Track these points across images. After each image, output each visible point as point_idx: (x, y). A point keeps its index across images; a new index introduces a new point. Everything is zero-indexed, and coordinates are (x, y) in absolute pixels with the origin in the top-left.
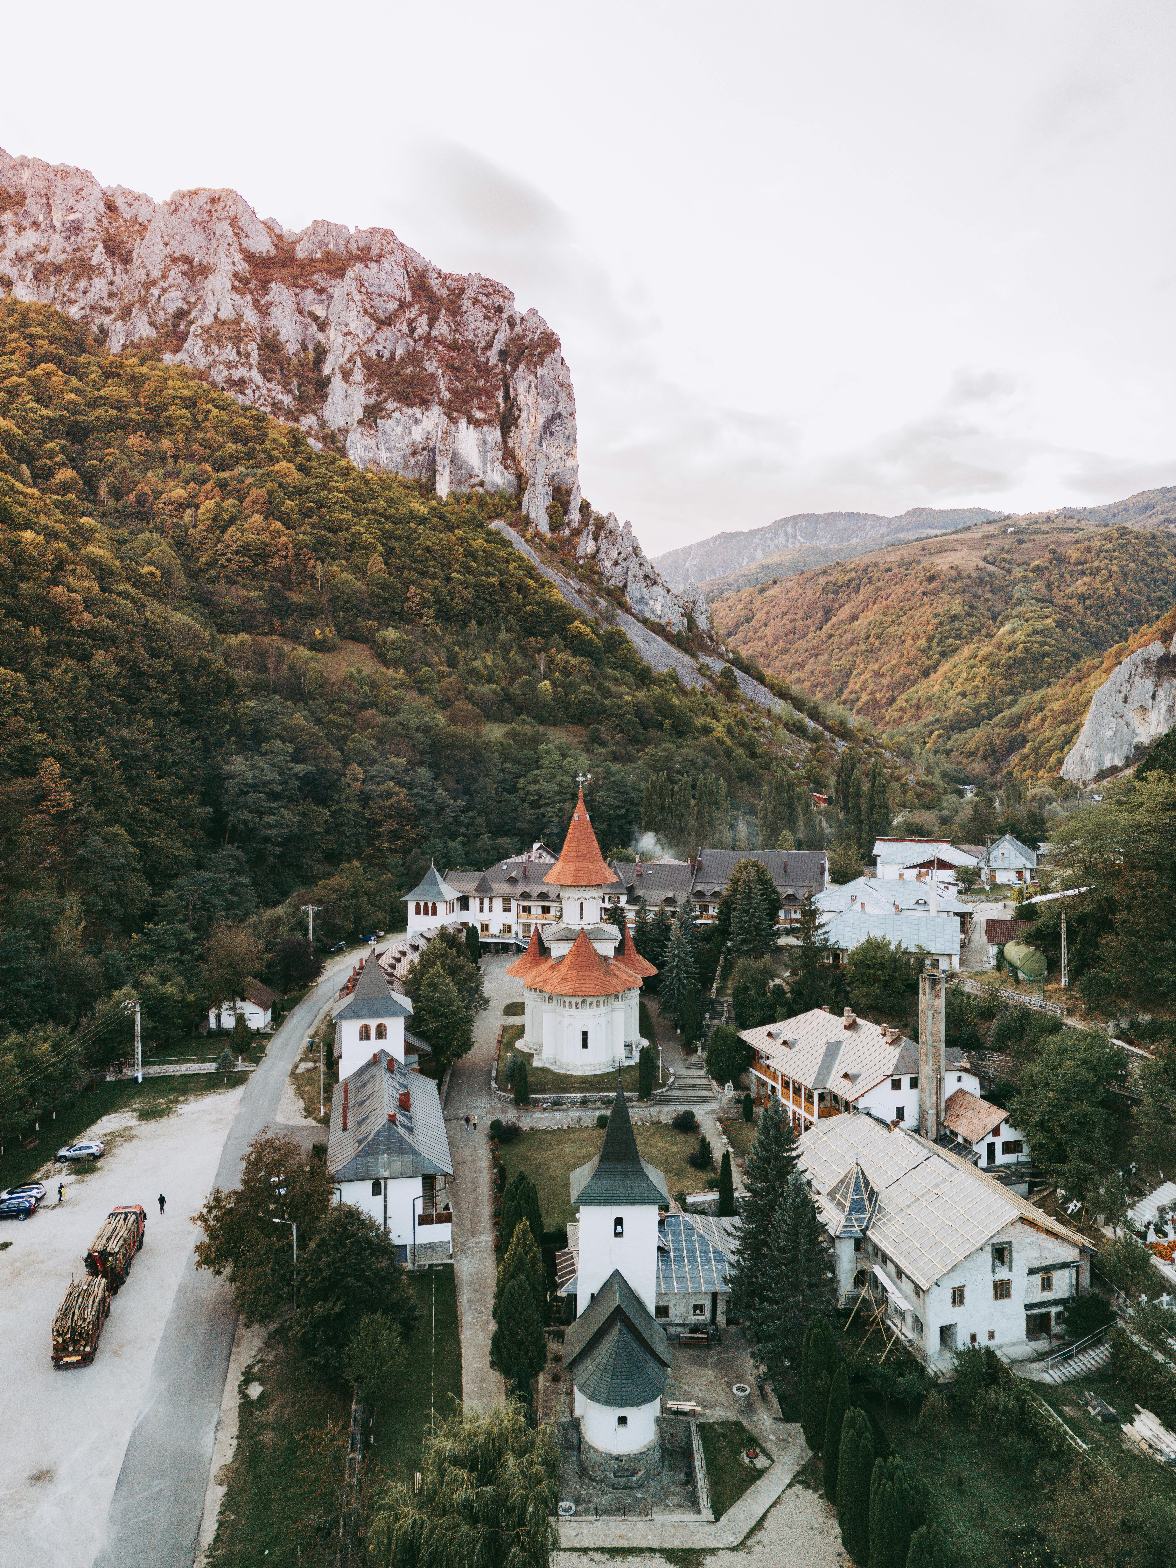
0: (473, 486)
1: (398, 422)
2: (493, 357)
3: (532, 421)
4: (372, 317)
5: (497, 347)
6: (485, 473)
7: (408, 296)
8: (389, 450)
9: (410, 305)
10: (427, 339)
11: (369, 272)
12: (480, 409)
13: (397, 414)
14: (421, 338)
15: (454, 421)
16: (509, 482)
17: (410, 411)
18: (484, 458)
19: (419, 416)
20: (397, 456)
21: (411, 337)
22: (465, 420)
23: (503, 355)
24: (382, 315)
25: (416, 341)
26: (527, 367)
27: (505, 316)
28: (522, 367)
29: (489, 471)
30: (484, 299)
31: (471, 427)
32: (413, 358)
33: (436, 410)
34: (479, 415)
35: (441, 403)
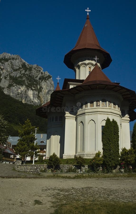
0: (31, 102)
1: (16, 88)
2: (37, 79)
3: (45, 91)
4: (13, 69)
5: (38, 77)
6: (33, 100)
7: (21, 66)
8: (13, 93)
9: (21, 68)
10: (24, 74)
11: (13, 61)
12: (34, 87)
13: (16, 86)
14: (23, 74)
15: (28, 89)
16: (38, 102)
17: (19, 86)
18: (34, 97)
19: (20, 87)
20: (14, 94)
21: (21, 73)
22: (30, 89)
23: (40, 79)
24: (15, 69)
25: (21, 74)
26: (45, 80)
27: (41, 72)
28: (44, 80)
29: (34, 99)
30: (37, 69)
31: (31, 91)
32: (20, 77)
33: (24, 86)
34: (33, 88)
35: (26, 85)
